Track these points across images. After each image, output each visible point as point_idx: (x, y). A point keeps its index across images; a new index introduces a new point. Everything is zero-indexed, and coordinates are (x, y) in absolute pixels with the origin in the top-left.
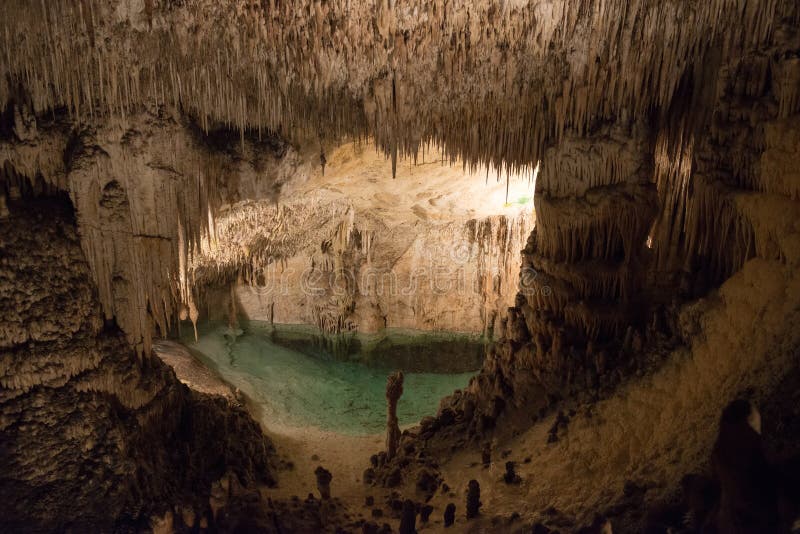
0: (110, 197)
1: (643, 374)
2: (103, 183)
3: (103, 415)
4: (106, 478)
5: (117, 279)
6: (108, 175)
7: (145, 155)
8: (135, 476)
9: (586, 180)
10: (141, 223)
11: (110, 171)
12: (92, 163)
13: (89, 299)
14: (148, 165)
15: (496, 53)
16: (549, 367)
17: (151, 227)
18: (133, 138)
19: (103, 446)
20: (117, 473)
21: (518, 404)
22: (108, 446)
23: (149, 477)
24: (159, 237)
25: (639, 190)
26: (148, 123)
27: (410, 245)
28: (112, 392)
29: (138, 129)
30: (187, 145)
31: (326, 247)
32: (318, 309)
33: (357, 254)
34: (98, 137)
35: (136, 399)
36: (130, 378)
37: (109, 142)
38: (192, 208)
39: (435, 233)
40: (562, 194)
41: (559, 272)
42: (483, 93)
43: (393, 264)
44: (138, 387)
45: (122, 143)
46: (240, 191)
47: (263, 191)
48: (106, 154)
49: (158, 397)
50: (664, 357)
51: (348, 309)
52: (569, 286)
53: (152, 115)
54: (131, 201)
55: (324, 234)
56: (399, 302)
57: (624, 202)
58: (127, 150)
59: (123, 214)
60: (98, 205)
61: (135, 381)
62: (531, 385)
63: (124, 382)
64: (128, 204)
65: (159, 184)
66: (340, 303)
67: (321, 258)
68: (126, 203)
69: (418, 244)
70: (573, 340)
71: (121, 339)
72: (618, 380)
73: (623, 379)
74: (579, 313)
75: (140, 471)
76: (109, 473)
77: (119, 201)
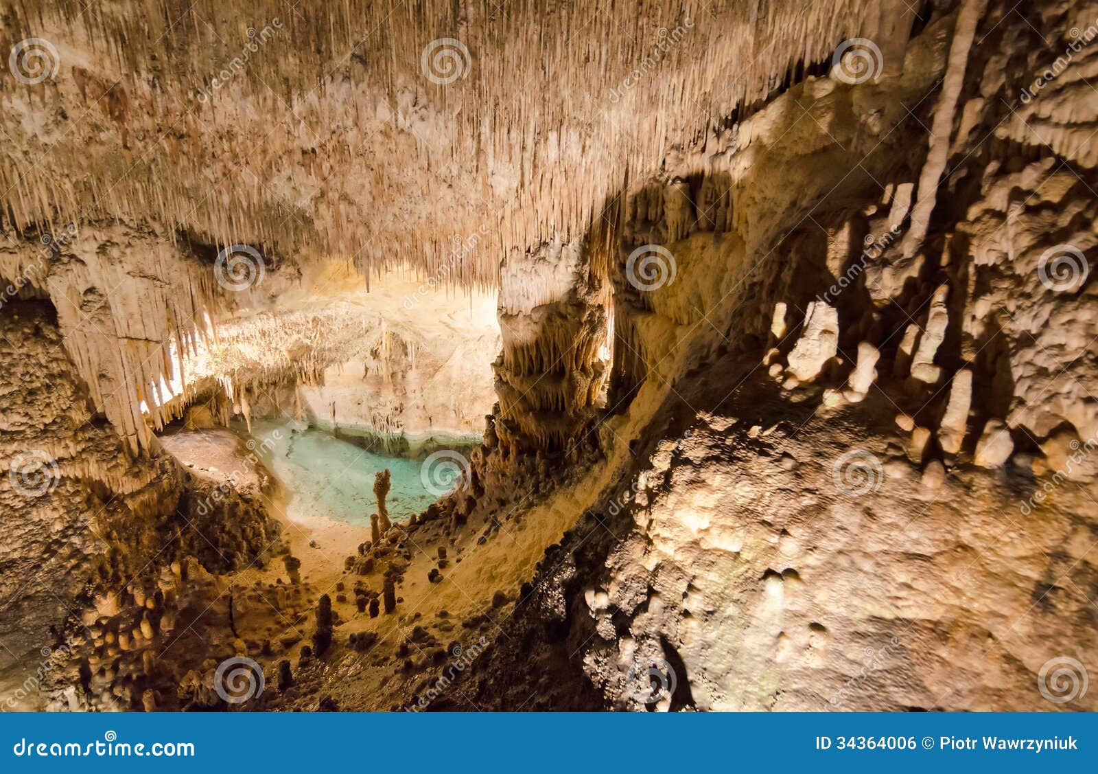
0: (89, 301)
1: (570, 484)
2: (82, 289)
3: (78, 499)
4: (71, 557)
5: (102, 376)
6: (87, 282)
7: (124, 264)
8: (107, 556)
9: (532, 299)
10: (126, 326)
11: (89, 279)
12: (68, 270)
13: (69, 393)
14: (128, 273)
15: (420, 176)
16: (508, 472)
17: (137, 330)
18: (109, 248)
19: (73, 527)
20: (85, 552)
21: (485, 504)
22: (78, 528)
23: (125, 557)
24: (146, 339)
25: (570, 309)
26: (126, 234)
27: (451, 355)
28: (98, 478)
29: (115, 240)
30: (173, 256)
31: (375, 354)
32: (371, 409)
33: (404, 362)
34: (73, 246)
35: (126, 486)
36: (116, 466)
37: (84, 252)
38: (184, 313)
39: (471, 345)
40: (515, 313)
41: (516, 383)
42: (424, 215)
43: (436, 371)
44: (126, 474)
45: (97, 253)
46: (237, 301)
47: (260, 301)
48: (82, 262)
49: (151, 484)
50: (588, 469)
51: (396, 409)
52: (524, 399)
53: (130, 228)
54: (113, 306)
55: (370, 342)
56: (443, 405)
57: (559, 321)
58: (102, 259)
59: (103, 318)
60: (78, 309)
61: (122, 470)
62: (497, 487)
63: (109, 470)
64: (109, 308)
65: (142, 292)
66: (388, 404)
67: (372, 363)
68: (106, 307)
69: (458, 354)
70: (527, 448)
71: (108, 430)
72: (553, 488)
73: (557, 487)
74: (530, 424)
75: (115, 551)
76: (76, 552)
77: (97, 306)
